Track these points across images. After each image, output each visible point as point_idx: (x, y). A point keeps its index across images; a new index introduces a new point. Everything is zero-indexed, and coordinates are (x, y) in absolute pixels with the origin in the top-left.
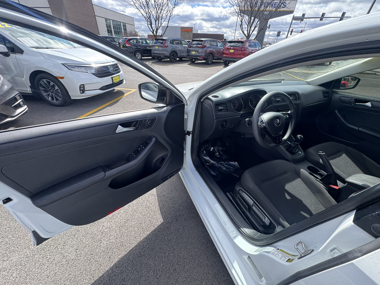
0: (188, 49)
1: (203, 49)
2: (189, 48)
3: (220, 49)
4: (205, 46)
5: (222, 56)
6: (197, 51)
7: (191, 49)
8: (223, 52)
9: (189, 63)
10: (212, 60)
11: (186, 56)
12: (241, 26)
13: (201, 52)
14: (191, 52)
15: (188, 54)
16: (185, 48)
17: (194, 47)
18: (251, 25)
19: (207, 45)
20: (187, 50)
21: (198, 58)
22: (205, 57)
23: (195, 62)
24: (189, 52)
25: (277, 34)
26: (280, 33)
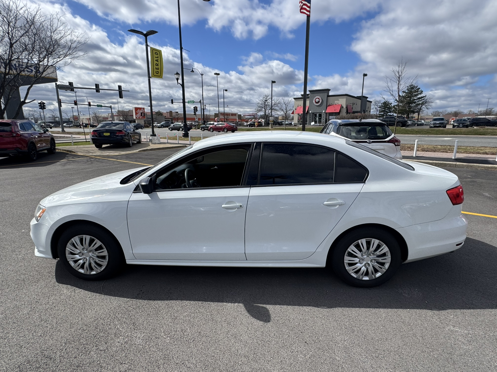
25: (39, 106)
26: (44, 105)
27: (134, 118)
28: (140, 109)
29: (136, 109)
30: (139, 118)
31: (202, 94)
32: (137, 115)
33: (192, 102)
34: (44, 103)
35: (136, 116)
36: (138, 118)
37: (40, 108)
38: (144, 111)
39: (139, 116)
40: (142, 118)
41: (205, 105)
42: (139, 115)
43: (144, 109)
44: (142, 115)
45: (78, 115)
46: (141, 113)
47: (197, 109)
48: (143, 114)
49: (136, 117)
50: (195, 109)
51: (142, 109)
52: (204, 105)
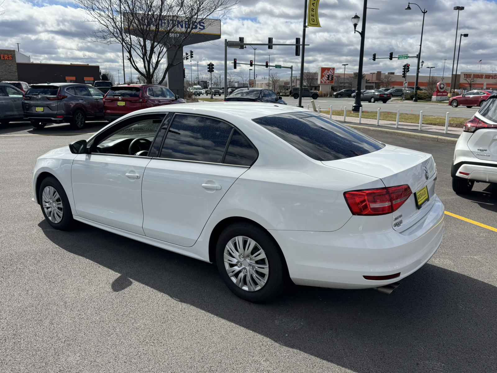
0: (23, 104)
1: (61, 102)
2: (26, 102)
3: (97, 100)
4: (64, 97)
5: (104, 113)
6: (48, 106)
7: (32, 102)
8: (104, 106)
9: (32, 129)
10: (83, 120)
11: (22, 116)
12: (130, 59)
13: (58, 108)
14: (33, 108)
15: (27, 113)
16: (15, 101)
17: (40, 99)
18: (149, 57)
19: (66, 95)
20: (21, 105)
21: (53, 119)
22: (68, 116)
23: (46, 127)
24: (28, 109)
25: (208, 68)
26: (213, 66)
27: (319, 82)
28: (329, 69)
29: (323, 70)
30: (325, 82)
31: (420, 44)
32: (323, 78)
33: (404, 57)
34: (213, 65)
35: (322, 80)
36: (323, 82)
37: (208, 71)
38: (334, 73)
39: (325, 80)
40: (329, 83)
41: (423, 62)
42: (325, 78)
43: (334, 69)
44: (328, 79)
45: (253, 78)
46: (328, 76)
47: (409, 68)
48: (330, 79)
49: (321, 82)
50: (406, 68)
51: (331, 70)
52: (421, 61)
